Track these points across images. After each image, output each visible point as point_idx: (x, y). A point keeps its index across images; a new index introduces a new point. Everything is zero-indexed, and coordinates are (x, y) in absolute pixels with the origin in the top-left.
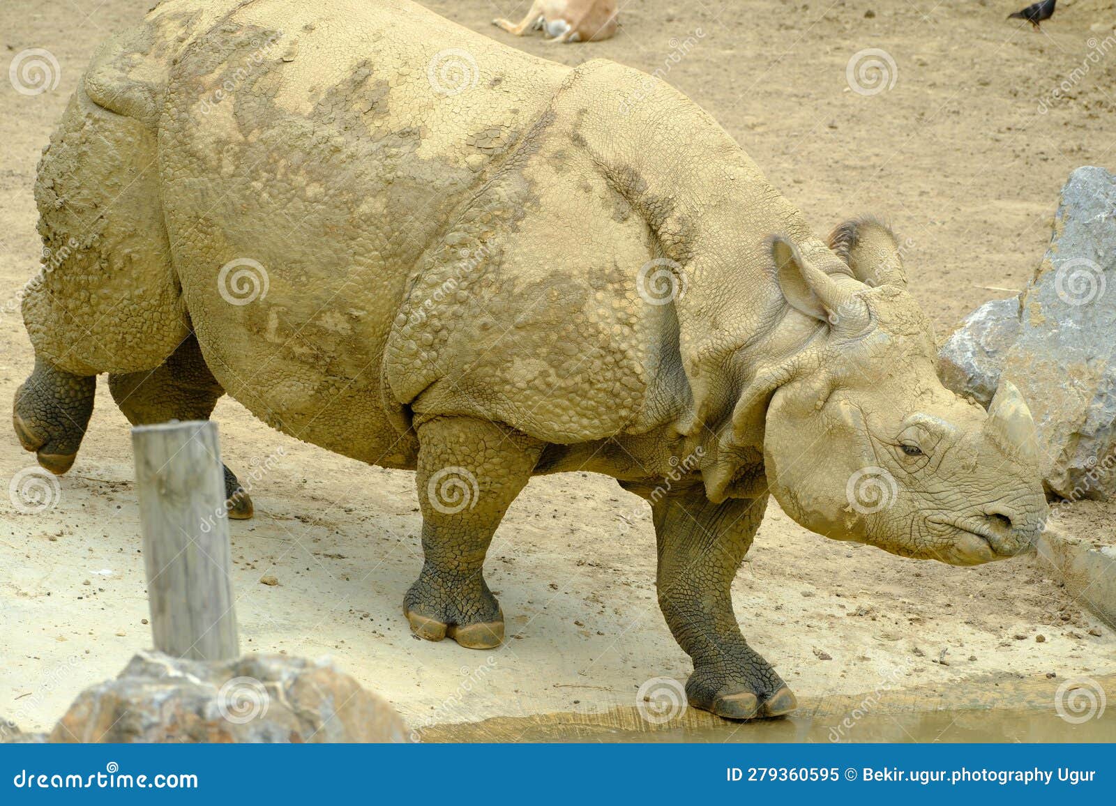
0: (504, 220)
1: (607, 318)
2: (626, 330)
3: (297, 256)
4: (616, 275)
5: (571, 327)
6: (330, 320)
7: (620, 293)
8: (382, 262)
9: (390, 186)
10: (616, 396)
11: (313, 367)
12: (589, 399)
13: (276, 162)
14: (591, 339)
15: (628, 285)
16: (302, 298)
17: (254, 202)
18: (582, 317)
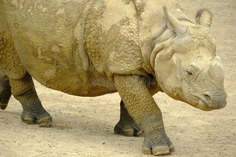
0: (99, 16)
1: (126, 32)
2: (132, 34)
3: (42, 30)
4: (126, 19)
5: (118, 39)
6: (54, 48)
7: (128, 24)
8: (65, 28)
9: (65, 5)
10: (134, 54)
11: (52, 64)
12: (128, 57)
13: (34, 3)
14: (123, 40)
15: (130, 21)
16: (45, 43)
17: (29, 16)
18: (120, 35)
